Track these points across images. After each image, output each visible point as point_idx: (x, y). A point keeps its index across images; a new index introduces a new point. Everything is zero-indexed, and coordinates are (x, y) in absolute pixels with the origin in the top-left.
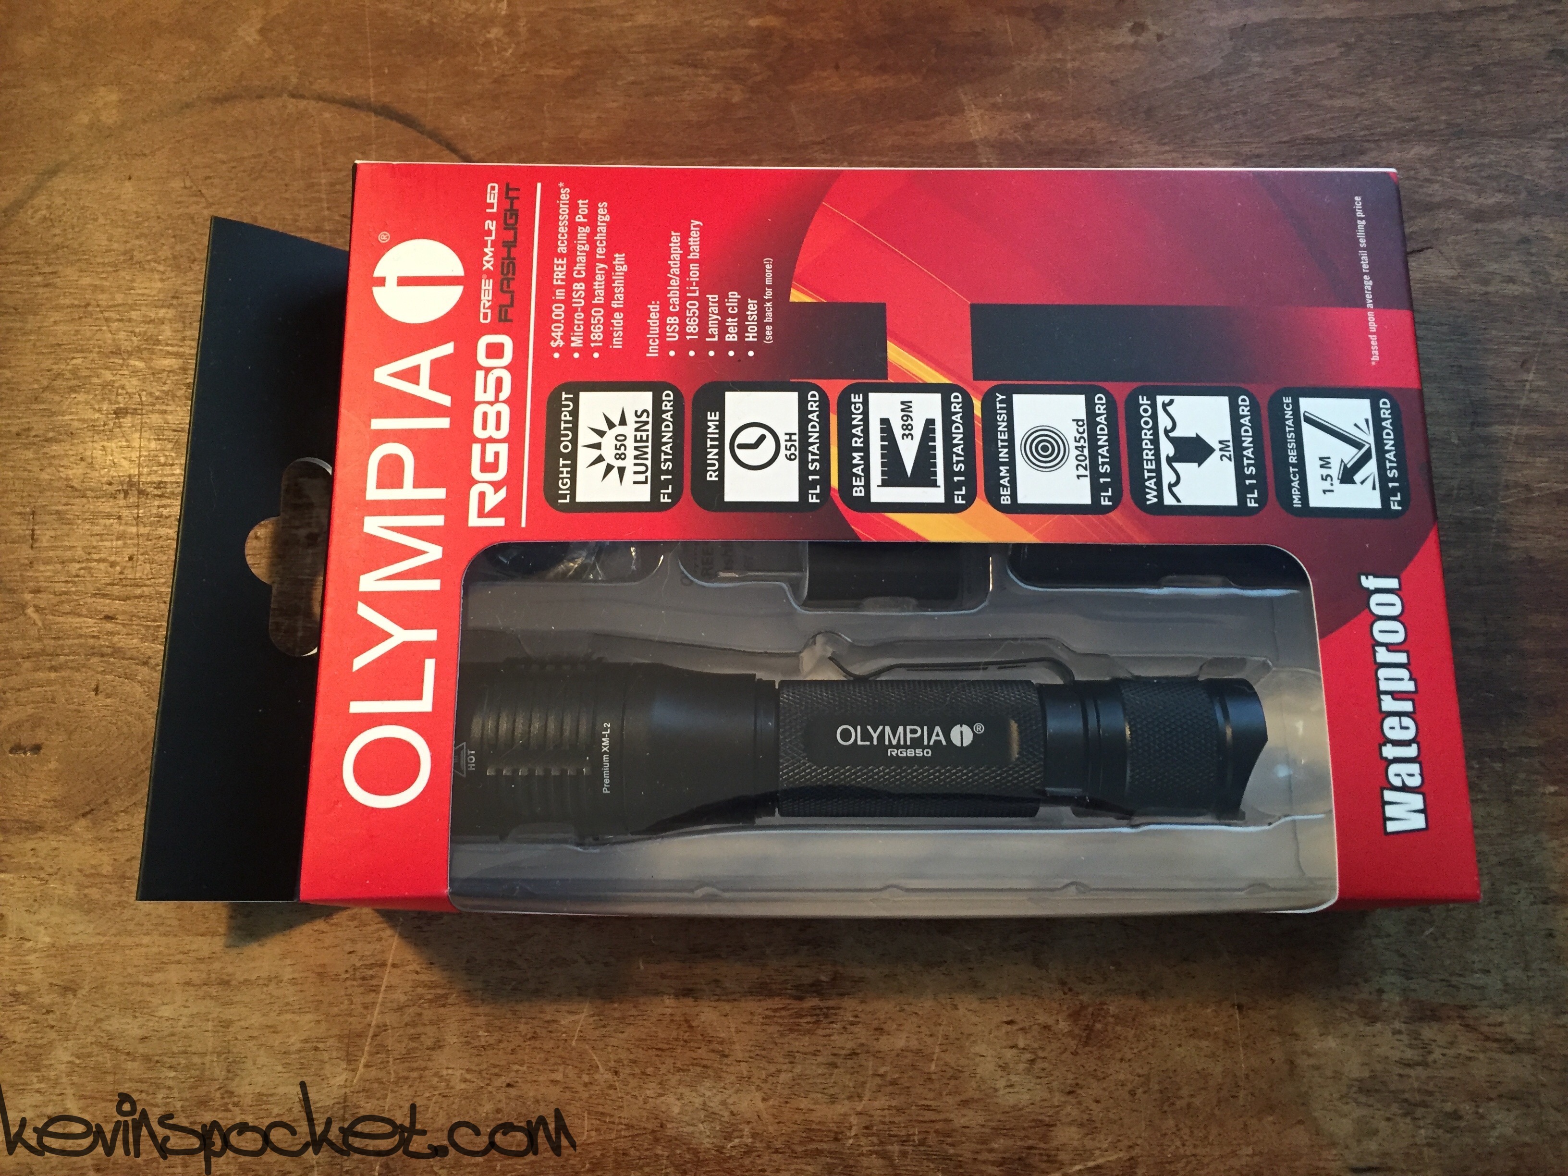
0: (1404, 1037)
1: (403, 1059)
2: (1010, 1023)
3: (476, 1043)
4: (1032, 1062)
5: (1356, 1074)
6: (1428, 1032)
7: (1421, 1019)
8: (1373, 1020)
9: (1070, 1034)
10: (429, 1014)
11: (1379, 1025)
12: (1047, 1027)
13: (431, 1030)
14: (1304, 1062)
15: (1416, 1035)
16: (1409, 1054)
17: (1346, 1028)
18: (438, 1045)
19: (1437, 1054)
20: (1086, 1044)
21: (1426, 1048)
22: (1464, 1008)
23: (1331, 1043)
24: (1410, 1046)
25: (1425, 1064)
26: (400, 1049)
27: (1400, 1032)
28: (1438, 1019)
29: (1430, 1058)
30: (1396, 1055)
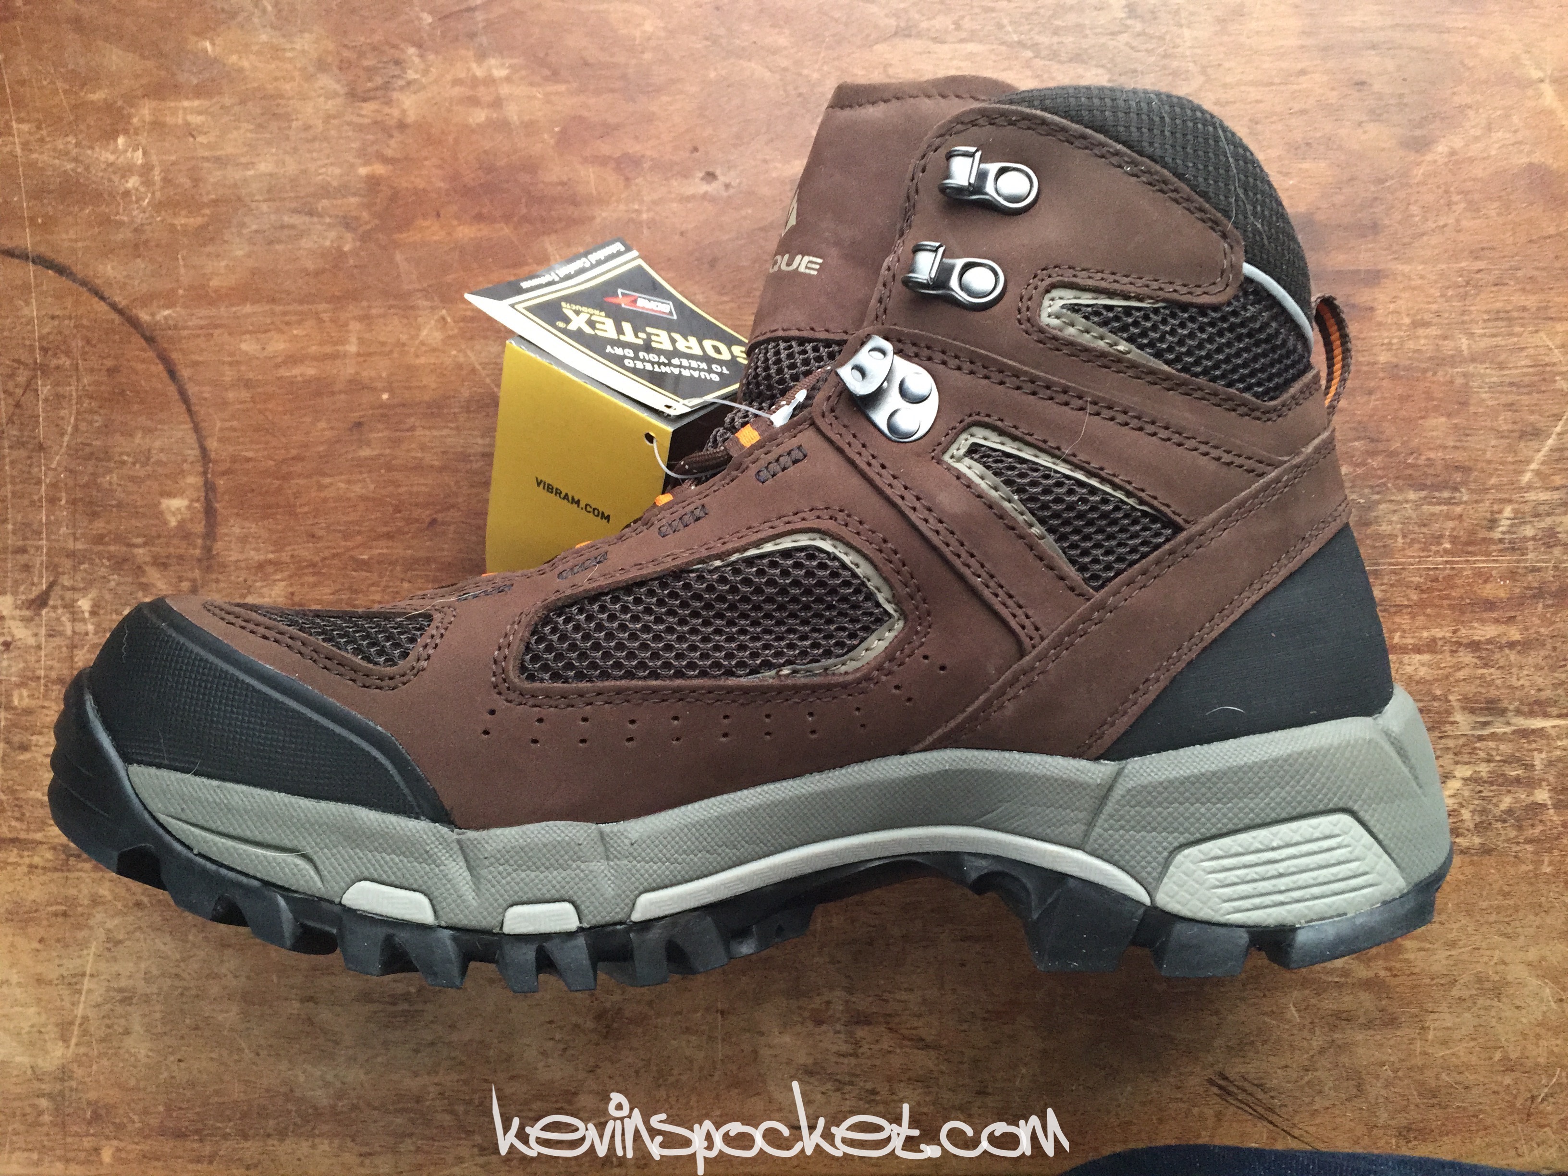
0: (842, 1036)
1: (102, 1040)
2: (551, 1022)
3: (155, 1031)
4: (565, 1050)
5: (801, 1061)
6: (861, 1032)
7: (857, 1023)
8: (819, 1023)
9: (594, 1030)
10: (119, 1009)
11: (824, 1027)
12: (577, 1026)
13: (123, 1021)
14: (765, 1052)
15: (851, 1034)
16: (844, 1048)
17: (799, 1028)
18: (127, 1032)
19: (865, 1049)
20: (606, 1037)
21: (857, 1044)
22: (890, 1015)
23: (787, 1039)
24: (846, 1042)
25: (855, 1055)
26: (101, 1033)
27: (839, 1032)
28: (868, 1023)
29: (861, 1050)
30: (835, 1048)
